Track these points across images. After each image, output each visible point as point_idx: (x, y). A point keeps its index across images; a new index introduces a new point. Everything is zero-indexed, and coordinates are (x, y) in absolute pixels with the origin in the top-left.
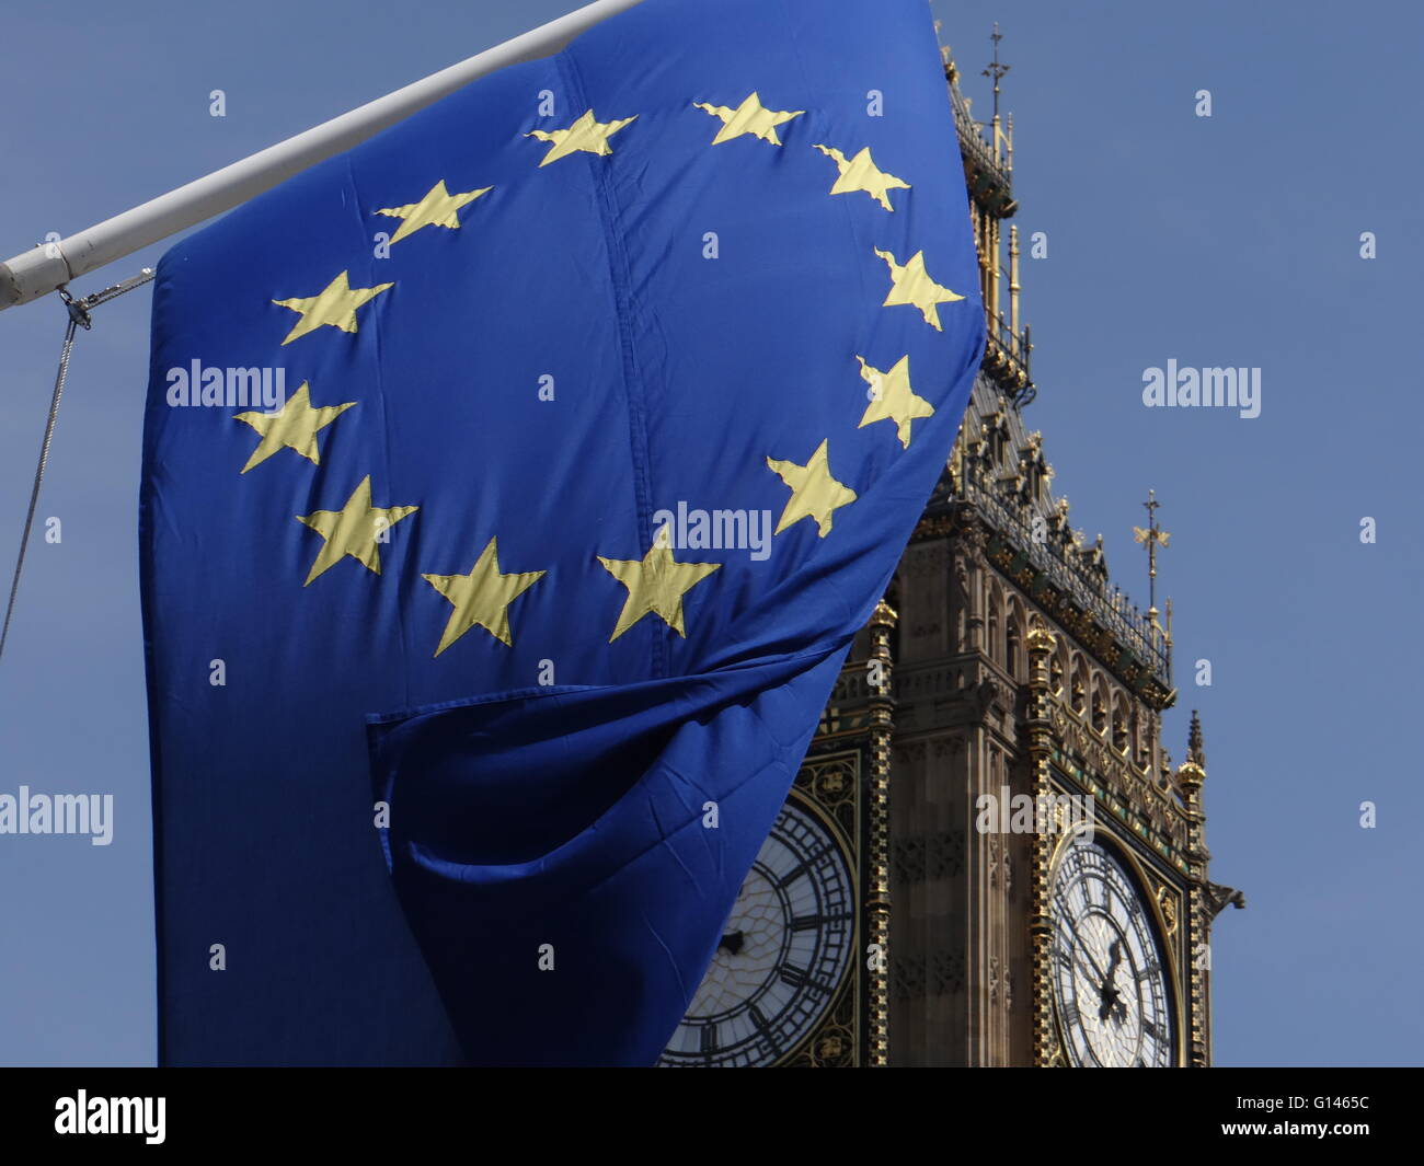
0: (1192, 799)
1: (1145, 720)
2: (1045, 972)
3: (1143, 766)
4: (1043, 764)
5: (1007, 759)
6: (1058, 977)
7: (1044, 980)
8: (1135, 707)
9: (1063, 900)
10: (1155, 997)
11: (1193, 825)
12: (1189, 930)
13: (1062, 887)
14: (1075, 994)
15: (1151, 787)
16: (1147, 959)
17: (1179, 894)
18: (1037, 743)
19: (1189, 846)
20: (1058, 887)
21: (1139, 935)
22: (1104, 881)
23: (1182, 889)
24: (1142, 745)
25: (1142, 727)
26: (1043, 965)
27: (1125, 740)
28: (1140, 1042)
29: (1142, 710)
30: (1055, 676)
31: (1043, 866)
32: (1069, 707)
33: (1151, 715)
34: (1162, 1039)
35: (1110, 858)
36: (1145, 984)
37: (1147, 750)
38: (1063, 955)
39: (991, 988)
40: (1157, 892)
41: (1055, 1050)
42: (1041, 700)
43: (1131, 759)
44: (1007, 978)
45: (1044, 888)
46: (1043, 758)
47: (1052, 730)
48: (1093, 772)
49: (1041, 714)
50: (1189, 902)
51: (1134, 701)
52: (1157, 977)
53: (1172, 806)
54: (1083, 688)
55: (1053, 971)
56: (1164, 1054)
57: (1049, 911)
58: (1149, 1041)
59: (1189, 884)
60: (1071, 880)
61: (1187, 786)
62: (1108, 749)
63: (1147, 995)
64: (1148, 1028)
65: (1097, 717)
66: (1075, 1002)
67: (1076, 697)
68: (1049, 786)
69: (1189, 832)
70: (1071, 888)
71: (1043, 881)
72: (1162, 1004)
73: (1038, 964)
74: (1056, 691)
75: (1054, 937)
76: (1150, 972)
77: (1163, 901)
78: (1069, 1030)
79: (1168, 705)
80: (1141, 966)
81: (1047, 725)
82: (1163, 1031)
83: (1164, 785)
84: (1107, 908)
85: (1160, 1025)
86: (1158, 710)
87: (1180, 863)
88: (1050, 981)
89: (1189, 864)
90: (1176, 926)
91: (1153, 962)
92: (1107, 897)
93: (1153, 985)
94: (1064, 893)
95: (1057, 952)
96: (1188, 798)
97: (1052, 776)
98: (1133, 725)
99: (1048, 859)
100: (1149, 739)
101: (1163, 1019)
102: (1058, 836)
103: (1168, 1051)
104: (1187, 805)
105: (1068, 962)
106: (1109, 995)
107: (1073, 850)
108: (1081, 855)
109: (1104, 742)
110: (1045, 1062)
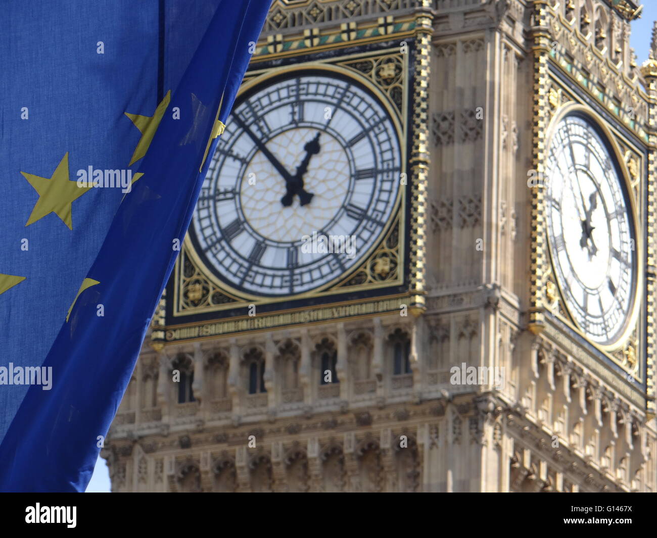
0: (652, 86)
1: (618, 27)
2: (541, 213)
3: (616, 62)
4: (543, 59)
5: (517, 56)
6: (550, 216)
7: (540, 218)
8: (612, 19)
9: (555, 159)
10: (621, 232)
11: (652, 105)
12: (648, 183)
13: (554, 150)
14: (562, 229)
15: (622, 78)
16: (616, 204)
17: (640, 156)
18: (539, 44)
19: (649, 121)
20: (551, 150)
21: (611, 186)
22: (586, 146)
23: (643, 152)
24: (616, 46)
25: (617, 32)
26: (540, 207)
27: (604, 43)
28: (609, 264)
29: (616, 20)
31: (541, 135)
32: (563, 17)
33: (623, 25)
34: (626, 263)
35: (591, 129)
36: (614, 222)
37: (619, 50)
38: (554, 200)
39: (500, 224)
40: (624, 155)
41: (547, 270)
42: (543, 12)
43: (608, 56)
44: (513, 217)
45: (541, 151)
46: (543, 54)
47: (550, 34)
48: (580, 66)
49: (542, 23)
50: (648, 162)
51: (611, 13)
52: (623, 217)
53: (637, 91)
54: (573, 3)
55: (547, 212)
56: (627, 273)
57: (544, 168)
58: (616, 264)
59: (648, 149)
60: (562, 145)
61: (649, 77)
62: (591, 49)
63: (615, 230)
64: (616, 254)
65: (584, 25)
66: (562, 235)
67: (568, 10)
68: (547, 76)
69: (649, 111)
70: (561, 151)
71: (541, 145)
72: (626, 237)
73: (535, 207)
74: (553, 5)
75: (548, 187)
76: (618, 214)
77: (629, 161)
78: (557, 255)
79: (636, 17)
80: (611, 209)
81: (546, 31)
82: (627, 257)
83: (631, 76)
84: (587, 167)
85: (625, 252)
86: (628, 21)
87: (642, 134)
88: (545, 219)
89: (648, 135)
90: (638, 180)
91: (621, 206)
92: (587, 158)
93: (620, 223)
94: (556, 155)
95: (549, 198)
96: (649, 86)
97: (550, 69)
98: (610, 31)
99: (545, 130)
100: (622, 41)
101: (627, 248)
102: (552, 112)
103: (629, 271)
104: (648, 91)
105: (557, 205)
106: (587, 230)
107: (563, 123)
108: (569, 126)
109: (588, 43)
110: (540, 278)
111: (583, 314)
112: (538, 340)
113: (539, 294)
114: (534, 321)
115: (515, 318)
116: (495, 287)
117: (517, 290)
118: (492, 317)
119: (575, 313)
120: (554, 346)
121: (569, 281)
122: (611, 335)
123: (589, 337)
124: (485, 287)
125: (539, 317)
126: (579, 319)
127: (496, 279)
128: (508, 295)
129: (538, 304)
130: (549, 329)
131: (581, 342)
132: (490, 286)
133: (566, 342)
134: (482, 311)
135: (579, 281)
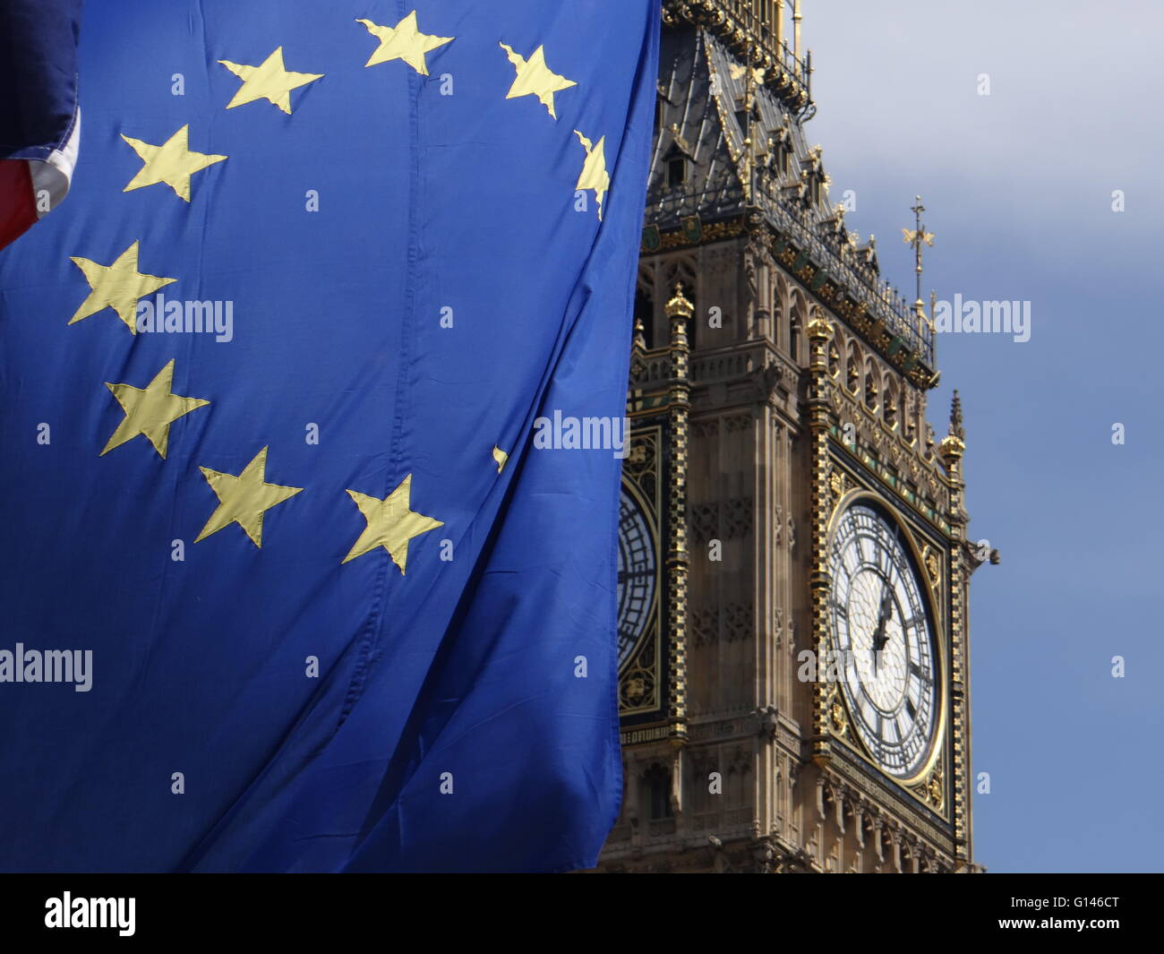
0: (953, 468)
1: (912, 398)
2: (824, 621)
3: (910, 439)
4: (822, 438)
5: (791, 435)
6: (835, 625)
7: (822, 628)
8: (903, 388)
9: (840, 557)
10: (920, 643)
11: (953, 491)
12: (951, 583)
13: (838, 546)
14: (850, 640)
15: (917, 459)
16: (913, 609)
17: (941, 552)
18: (817, 419)
19: (950, 510)
20: (835, 546)
21: (907, 588)
22: (876, 541)
23: (944, 546)
24: (910, 421)
25: (910, 404)
26: (822, 614)
27: (894, 417)
28: (907, 682)
29: (909, 389)
30: (832, 360)
31: (822, 528)
32: (845, 387)
33: (917, 395)
34: (927, 680)
35: (881, 521)
36: (912, 631)
37: (913, 425)
38: (840, 606)
39: (776, 635)
40: (922, 551)
41: (832, 689)
42: (821, 381)
43: (900, 433)
44: (790, 626)
45: (823, 547)
46: (822, 432)
47: (830, 407)
48: (866, 445)
49: (821, 394)
50: (950, 559)
51: (902, 382)
52: (923, 625)
53: (936, 474)
54: (857, 370)
55: (831, 620)
56: (928, 692)
57: (827, 567)
58: (915, 681)
59: (950, 543)
60: (847, 540)
61: (949, 457)
62: (879, 425)
63: (913, 641)
64: (915, 670)
65: (870, 396)
66: (850, 647)
67: (851, 378)
68: (827, 458)
69: (950, 497)
70: (847, 547)
71: (822, 541)
72: (927, 649)
73: (817, 614)
74: (833, 372)
75: (831, 590)
76: (916, 621)
77: (928, 558)
79: (932, 386)
80: (908, 615)
81: (826, 404)
82: (928, 672)
83: (928, 456)
84: (878, 565)
85: (925, 667)
86: (923, 390)
87: (943, 525)
88: (828, 629)
89: (950, 526)
90: (939, 580)
91: (919, 612)
92: (878, 555)
93: (918, 632)
94: (841, 552)
95: (834, 603)
96: (949, 467)
97: (830, 449)
98: (902, 403)
99: (827, 522)
100: (916, 415)
101: (927, 662)
102: (835, 501)
103: (931, 690)
104: (949, 474)
105: (844, 612)
106: (880, 641)
107: (848, 514)
108: (855, 517)
109: (876, 418)
110: (824, 699)
111: (877, 742)
112: (824, 774)
113: (823, 719)
114: (819, 751)
115: (796, 748)
116: (771, 710)
117: (797, 714)
118: (768, 748)
119: (867, 741)
120: (843, 781)
121: (860, 703)
122: (910, 766)
123: (885, 769)
124: (759, 711)
125: (824, 746)
126: (873, 748)
127: (772, 703)
128: (787, 720)
129: (823, 730)
130: (837, 760)
131: (875, 775)
132: (764, 710)
133: (858, 776)
134: (756, 740)
135: (871, 702)
